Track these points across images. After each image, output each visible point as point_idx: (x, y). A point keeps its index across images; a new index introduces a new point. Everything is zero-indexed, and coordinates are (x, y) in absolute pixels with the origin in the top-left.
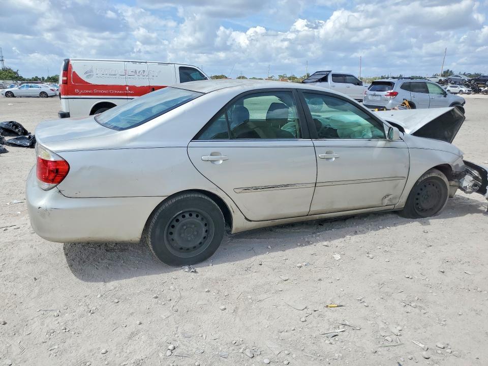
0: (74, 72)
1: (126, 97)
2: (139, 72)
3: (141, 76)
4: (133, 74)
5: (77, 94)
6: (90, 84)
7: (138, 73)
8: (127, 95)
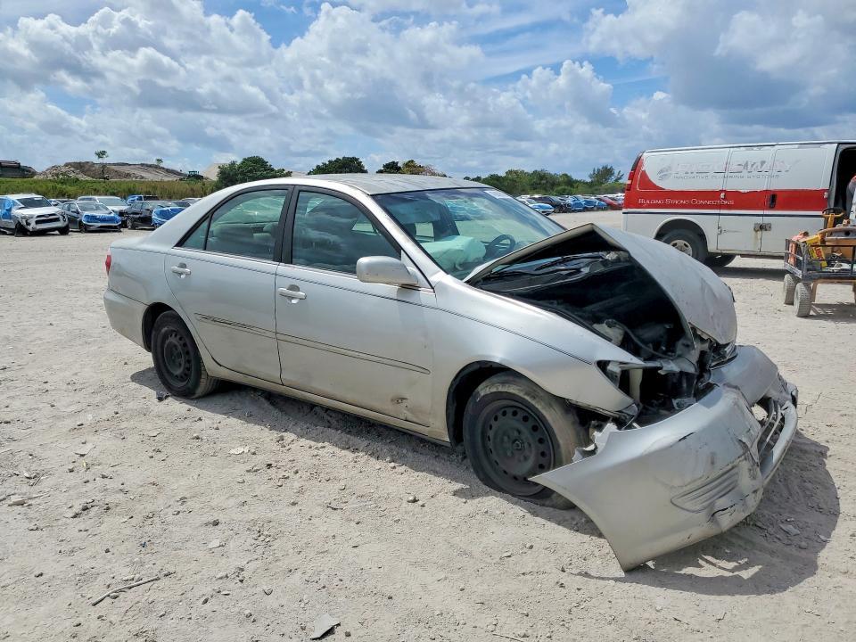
0: (644, 172)
1: (717, 211)
2: (752, 166)
3: (755, 173)
4: (741, 168)
5: (640, 206)
6: (661, 188)
7: (749, 166)
8: (720, 207)
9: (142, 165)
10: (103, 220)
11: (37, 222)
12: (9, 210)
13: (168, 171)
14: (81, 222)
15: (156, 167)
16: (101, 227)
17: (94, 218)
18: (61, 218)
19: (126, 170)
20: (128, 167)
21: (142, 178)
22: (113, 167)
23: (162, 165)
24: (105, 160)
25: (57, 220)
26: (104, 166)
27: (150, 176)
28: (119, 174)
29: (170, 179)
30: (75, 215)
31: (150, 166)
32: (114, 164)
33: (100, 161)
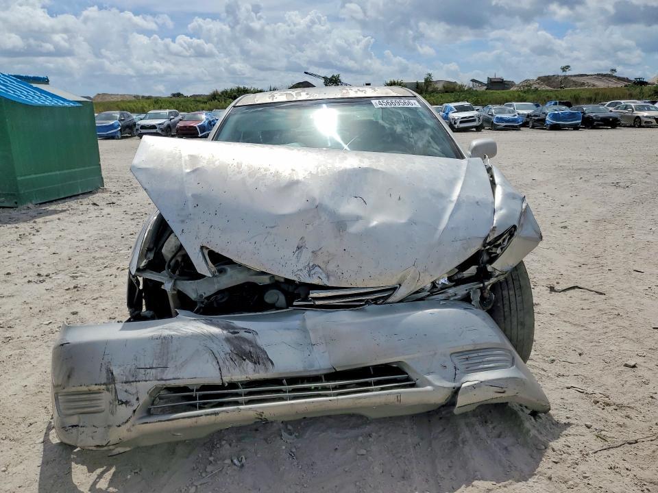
9: (598, 75)
10: (508, 121)
11: (461, 122)
12: (447, 114)
13: (619, 79)
14: (493, 122)
15: (610, 76)
16: (506, 126)
17: (501, 120)
18: (477, 119)
19: (582, 80)
20: (586, 77)
21: (594, 85)
22: (574, 79)
23: (615, 74)
24: (568, 73)
25: (474, 120)
26: (566, 77)
27: (601, 84)
28: (575, 84)
29: (619, 86)
30: (490, 117)
31: (605, 75)
32: (575, 76)
33: (564, 74)
